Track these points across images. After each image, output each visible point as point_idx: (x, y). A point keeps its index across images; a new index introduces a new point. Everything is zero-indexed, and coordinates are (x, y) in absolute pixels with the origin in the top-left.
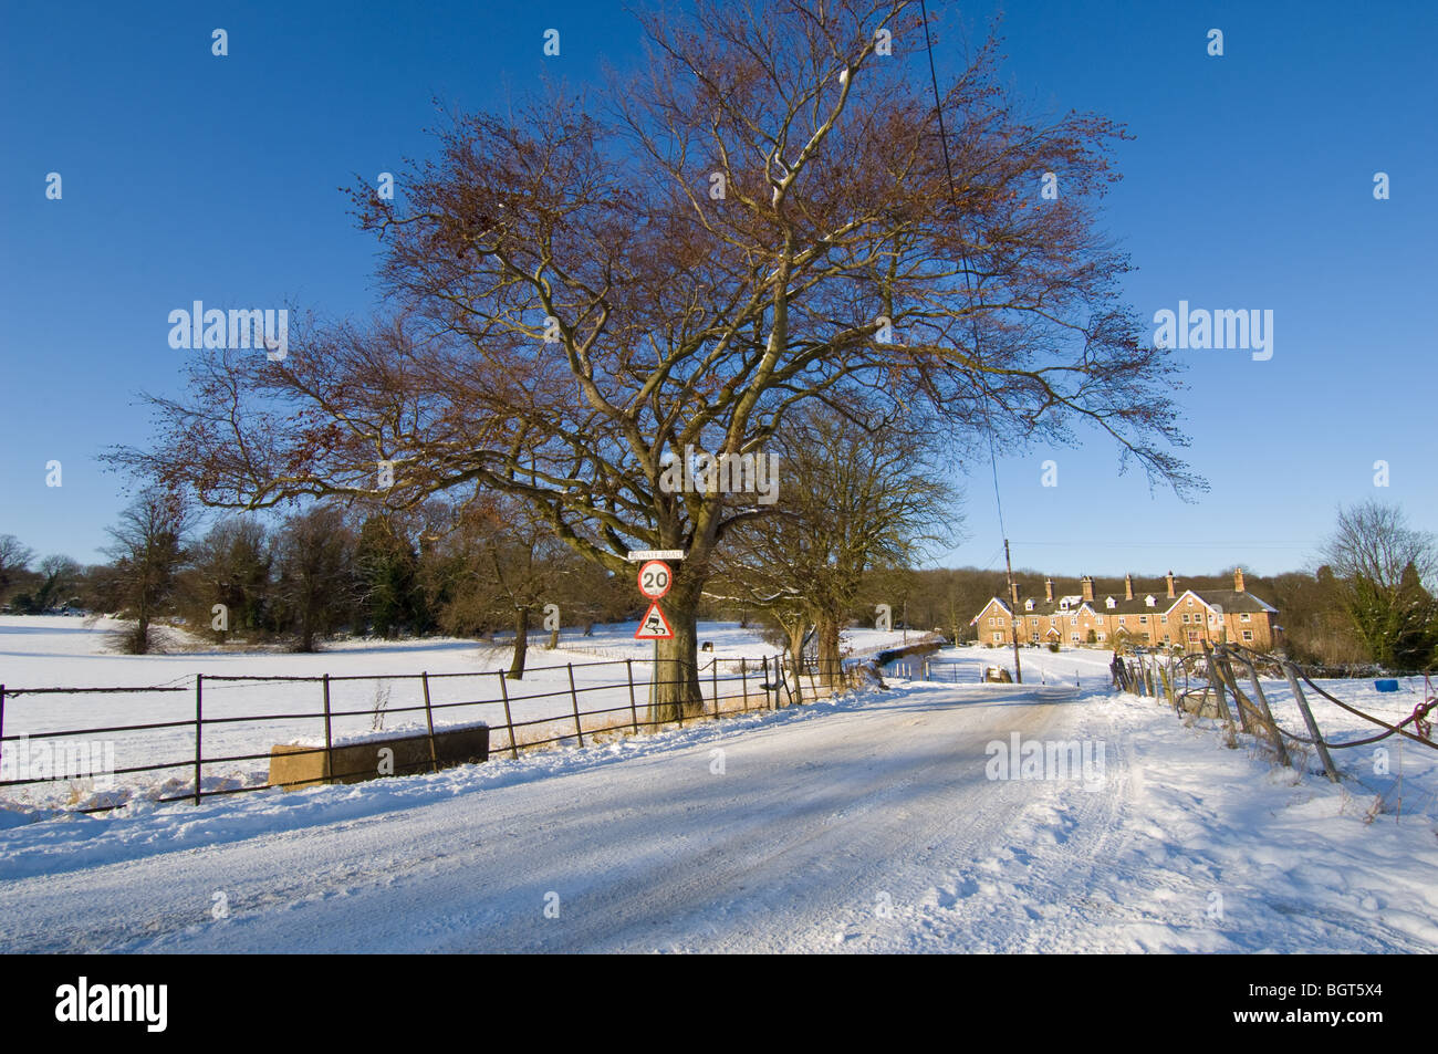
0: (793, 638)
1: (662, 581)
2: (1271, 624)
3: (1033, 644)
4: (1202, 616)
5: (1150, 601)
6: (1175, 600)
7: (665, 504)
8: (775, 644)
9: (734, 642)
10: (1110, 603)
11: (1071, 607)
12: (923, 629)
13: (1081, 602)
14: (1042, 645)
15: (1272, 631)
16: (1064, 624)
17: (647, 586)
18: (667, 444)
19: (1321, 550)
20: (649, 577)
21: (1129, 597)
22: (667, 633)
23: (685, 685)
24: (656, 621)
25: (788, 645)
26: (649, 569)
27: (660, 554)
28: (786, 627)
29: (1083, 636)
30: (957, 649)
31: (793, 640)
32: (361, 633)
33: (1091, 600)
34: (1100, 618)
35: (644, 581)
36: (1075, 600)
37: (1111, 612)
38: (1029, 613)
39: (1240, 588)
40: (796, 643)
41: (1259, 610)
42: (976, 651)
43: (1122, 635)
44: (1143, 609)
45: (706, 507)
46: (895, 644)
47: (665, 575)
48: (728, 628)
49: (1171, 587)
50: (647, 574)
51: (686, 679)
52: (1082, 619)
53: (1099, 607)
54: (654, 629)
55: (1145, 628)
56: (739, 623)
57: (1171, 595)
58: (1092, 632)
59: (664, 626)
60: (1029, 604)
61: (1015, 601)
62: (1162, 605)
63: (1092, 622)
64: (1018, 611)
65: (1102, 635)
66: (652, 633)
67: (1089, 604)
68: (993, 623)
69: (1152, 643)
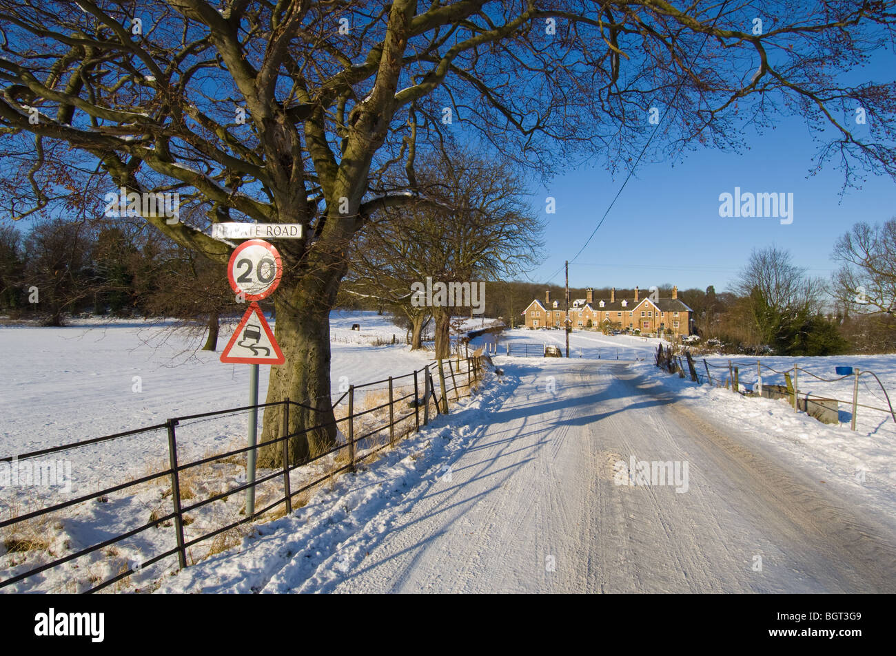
0: (415, 324)
1: (266, 273)
2: (690, 318)
3: (557, 328)
4: (652, 313)
5: (624, 303)
6: (638, 303)
7: (282, 163)
8: (401, 327)
9: (374, 324)
10: (602, 304)
11: (579, 306)
12: (491, 318)
13: (585, 303)
14: (561, 328)
15: (689, 322)
16: (575, 316)
17: (242, 279)
18: (283, 68)
19: (740, 276)
20: (245, 267)
21: (613, 301)
22: (273, 355)
23: (312, 412)
24: (257, 336)
25: (411, 327)
26: (246, 252)
27: (263, 229)
28: (411, 317)
29: (584, 323)
30: (513, 330)
31: (415, 326)
32: (101, 313)
33: (591, 302)
34: (595, 313)
35: (237, 273)
36: (581, 302)
37: (602, 309)
38: (556, 309)
39: (675, 297)
40: (417, 328)
41: (684, 310)
42: (523, 331)
43: (607, 323)
44: (620, 308)
45: (345, 172)
46: (476, 327)
47: (272, 263)
48: (370, 315)
49: (636, 295)
50: (243, 261)
51: (313, 404)
52: (585, 313)
53: (595, 306)
54: (252, 347)
55: (620, 319)
56: (378, 312)
57: (636, 300)
58: (590, 321)
59: (268, 344)
60: (555, 304)
61: (547, 302)
62: (631, 306)
63: (590, 315)
64: (549, 307)
65: (595, 323)
66: (249, 354)
67: (590, 305)
68: (534, 314)
69: (624, 328)
